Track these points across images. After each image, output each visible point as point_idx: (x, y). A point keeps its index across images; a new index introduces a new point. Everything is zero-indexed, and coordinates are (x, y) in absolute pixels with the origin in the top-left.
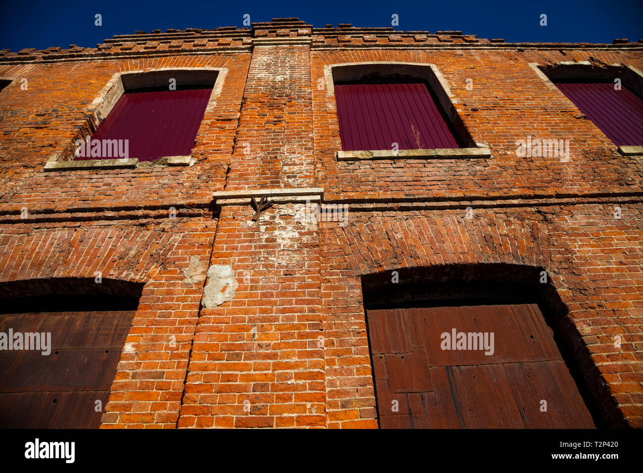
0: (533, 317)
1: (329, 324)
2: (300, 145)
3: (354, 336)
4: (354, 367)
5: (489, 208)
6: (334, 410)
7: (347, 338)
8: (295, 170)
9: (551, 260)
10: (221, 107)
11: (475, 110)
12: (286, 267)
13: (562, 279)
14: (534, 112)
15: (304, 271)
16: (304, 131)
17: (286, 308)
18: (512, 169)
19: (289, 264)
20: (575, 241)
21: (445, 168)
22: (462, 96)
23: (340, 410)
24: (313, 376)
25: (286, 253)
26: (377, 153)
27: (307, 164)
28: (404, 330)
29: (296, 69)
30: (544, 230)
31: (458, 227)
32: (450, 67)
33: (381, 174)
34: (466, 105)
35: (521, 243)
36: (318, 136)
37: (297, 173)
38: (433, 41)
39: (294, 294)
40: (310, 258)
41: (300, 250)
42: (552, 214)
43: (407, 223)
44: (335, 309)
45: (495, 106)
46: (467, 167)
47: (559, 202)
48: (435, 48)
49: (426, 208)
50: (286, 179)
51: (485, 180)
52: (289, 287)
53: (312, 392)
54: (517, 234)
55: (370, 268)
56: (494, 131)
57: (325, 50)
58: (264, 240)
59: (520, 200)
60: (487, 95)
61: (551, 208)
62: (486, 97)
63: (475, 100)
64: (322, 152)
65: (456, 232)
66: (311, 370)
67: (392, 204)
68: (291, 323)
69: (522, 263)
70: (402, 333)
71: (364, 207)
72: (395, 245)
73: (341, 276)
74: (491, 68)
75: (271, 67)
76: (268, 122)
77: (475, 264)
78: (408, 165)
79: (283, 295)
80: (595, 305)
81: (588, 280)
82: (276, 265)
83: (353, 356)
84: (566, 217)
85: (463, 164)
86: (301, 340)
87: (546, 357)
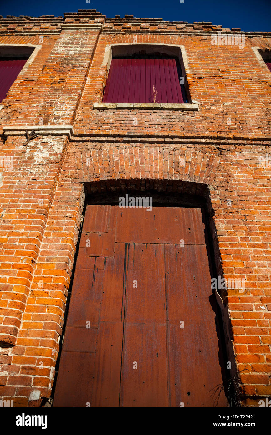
0: (195, 216)
1: (54, 211)
2: (69, 98)
3: (67, 220)
4: (61, 238)
5: (184, 144)
6: (41, 262)
7: (62, 221)
8: (61, 114)
9: (215, 181)
10: (29, 72)
11: (200, 78)
12: (35, 175)
13: (217, 193)
14: (242, 81)
15: (45, 178)
16: (75, 89)
17: (27, 200)
18: (210, 119)
19: (37, 173)
20: (237, 169)
21: (163, 116)
22: (195, 68)
23: (45, 262)
24: (30, 241)
25: (37, 166)
26: (119, 105)
27: (70, 110)
28: (106, 219)
29: (84, 46)
30: (218, 160)
31: (158, 155)
32: (194, 48)
33: (119, 119)
34: (195, 75)
35: (198, 168)
36: (86, 93)
37: (61, 116)
38: (189, 29)
39: (34, 192)
40: (51, 170)
41: (46, 165)
42: (227, 150)
43: (124, 151)
44: (60, 203)
45: (216, 76)
46: (179, 116)
47: (235, 142)
48: (188, 34)
49: (141, 142)
50: (53, 120)
51: (189, 125)
52: (33, 187)
53: (27, 250)
54: (198, 162)
55: (90, 178)
56: (208, 93)
57: (111, 34)
58: (27, 157)
59: (207, 139)
60: (213, 68)
61: (228, 146)
62: (212, 70)
63: (203, 72)
64: (85, 103)
65: (156, 158)
66: (30, 237)
67: (118, 138)
68: (27, 209)
69: (193, 181)
70: (105, 220)
71: (99, 139)
72: (112, 164)
73: (71, 183)
74: (224, 49)
75: (68, 45)
76: (54, 82)
77: (161, 180)
78: (139, 114)
79: (28, 192)
80: (234, 211)
81: (236, 195)
82: (29, 173)
83: (63, 231)
84: (236, 153)
85: (177, 114)
86: (29, 219)
87: (194, 242)
